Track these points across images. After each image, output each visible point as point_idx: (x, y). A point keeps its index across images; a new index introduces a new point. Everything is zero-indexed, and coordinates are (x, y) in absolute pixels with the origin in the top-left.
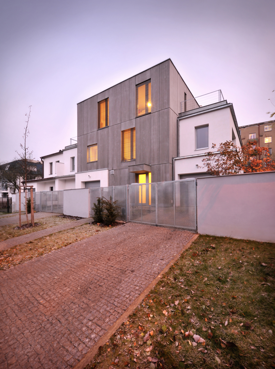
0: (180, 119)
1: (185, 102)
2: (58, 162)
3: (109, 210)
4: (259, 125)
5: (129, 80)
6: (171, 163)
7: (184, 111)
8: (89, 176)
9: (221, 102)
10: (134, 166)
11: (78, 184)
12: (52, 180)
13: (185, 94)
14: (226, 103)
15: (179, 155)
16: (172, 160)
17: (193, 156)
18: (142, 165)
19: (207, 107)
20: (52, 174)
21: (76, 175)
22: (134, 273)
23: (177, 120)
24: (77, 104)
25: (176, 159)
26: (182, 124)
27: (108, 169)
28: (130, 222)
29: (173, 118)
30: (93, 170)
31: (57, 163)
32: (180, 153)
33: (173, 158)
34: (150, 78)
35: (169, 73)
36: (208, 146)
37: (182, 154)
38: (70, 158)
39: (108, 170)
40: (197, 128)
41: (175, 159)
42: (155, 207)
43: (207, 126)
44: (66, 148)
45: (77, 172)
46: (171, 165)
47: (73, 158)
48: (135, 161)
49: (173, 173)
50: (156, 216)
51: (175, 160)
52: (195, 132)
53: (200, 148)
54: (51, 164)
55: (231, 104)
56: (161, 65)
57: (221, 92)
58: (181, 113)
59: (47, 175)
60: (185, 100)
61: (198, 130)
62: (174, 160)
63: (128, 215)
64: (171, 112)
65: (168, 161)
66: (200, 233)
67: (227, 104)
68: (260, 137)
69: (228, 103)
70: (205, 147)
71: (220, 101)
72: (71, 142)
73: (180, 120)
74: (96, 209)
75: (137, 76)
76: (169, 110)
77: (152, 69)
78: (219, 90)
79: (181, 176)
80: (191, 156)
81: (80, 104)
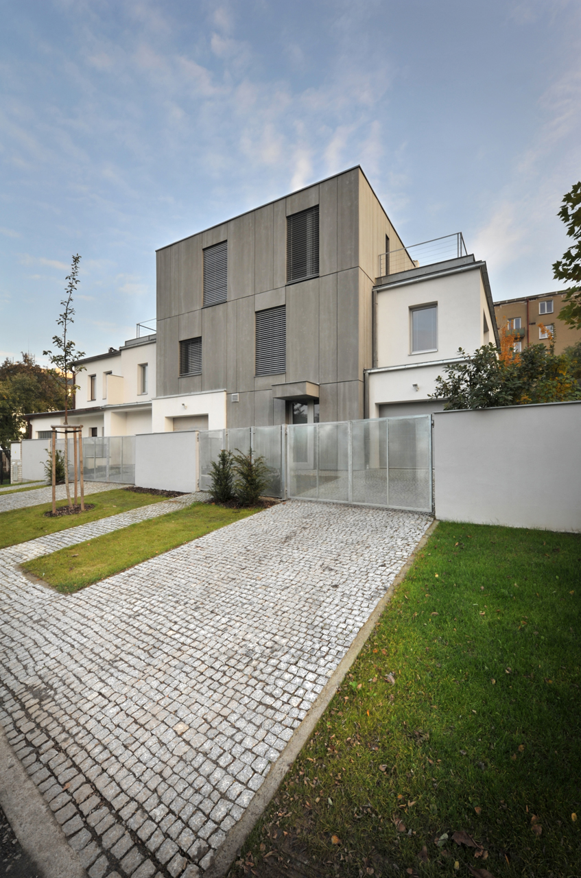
0: (378, 289)
1: (387, 255)
2: (110, 373)
3: (249, 475)
4: (528, 302)
5: (272, 205)
6: (362, 380)
7: (385, 275)
8: (183, 405)
9: (462, 258)
10: (285, 387)
11: (159, 422)
12: (97, 412)
13: (387, 238)
14: (472, 261)
15: (377, 364)
16: (364, 374)
17: (407, 367)
18: (301, 384)
19: (435, 266)
20: (95, 400)
21: (154, 403)
22: (339, 590)
23: (373, 292)
24: (156, 251)
25: (372, 371)
26: (382, 299)
27: (225, 391)
28: (289, 499)
29: (365, 287)
30: (192, 393)
31: (109, 376)
32: (379, 359)
33: (365, 370)
34: (317, 204)
35: (358, 195)
36: (435, 347)
37: (384, 361)
38: (137, 366)
39: (225, 393)
40: (412, 309)
41: (369, 371)
42: (347, 470)
43: (434, 305)
44: (128, 344)
45: (155, 396)
46: (362, 384)
47: (143, 366)
48: (284, 376)
49: (366, 400)
50: (349, 486)
51: (370, 374)
52: (410, 316)
53: (419, 350)
54: (93, 377)
55: (484, 263)
56: (340, 178)
57: (462, 238)
58: (381, 277)
59: (82, 402)
60: (387, 252)
61: (416, 313)
62: (367, 374)
63: (287, 486)
64: (361, 276)
65: (357, 376)
66: (440, 519)
67: (475, 262)
68: (530, 326)
69: (476, 260)
70: (430, 348)
71: (460, 256)
72: (138, 331)
73: (378, 292)
74: (219, 475)
75: (289, 199)
76: (358, 271)
77: (321, 185)
78: (458, 234)
79: (382, 407)
80: (404, 367)
81: (162, 251)
